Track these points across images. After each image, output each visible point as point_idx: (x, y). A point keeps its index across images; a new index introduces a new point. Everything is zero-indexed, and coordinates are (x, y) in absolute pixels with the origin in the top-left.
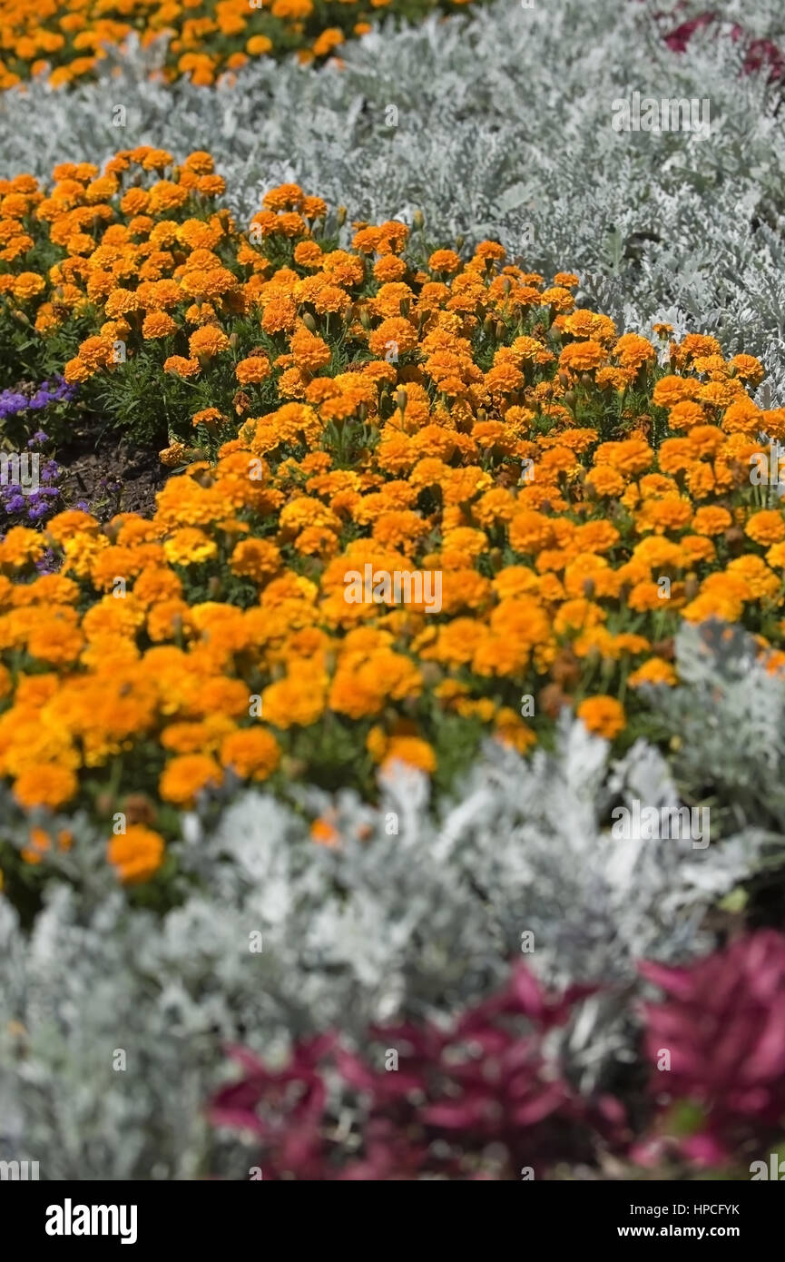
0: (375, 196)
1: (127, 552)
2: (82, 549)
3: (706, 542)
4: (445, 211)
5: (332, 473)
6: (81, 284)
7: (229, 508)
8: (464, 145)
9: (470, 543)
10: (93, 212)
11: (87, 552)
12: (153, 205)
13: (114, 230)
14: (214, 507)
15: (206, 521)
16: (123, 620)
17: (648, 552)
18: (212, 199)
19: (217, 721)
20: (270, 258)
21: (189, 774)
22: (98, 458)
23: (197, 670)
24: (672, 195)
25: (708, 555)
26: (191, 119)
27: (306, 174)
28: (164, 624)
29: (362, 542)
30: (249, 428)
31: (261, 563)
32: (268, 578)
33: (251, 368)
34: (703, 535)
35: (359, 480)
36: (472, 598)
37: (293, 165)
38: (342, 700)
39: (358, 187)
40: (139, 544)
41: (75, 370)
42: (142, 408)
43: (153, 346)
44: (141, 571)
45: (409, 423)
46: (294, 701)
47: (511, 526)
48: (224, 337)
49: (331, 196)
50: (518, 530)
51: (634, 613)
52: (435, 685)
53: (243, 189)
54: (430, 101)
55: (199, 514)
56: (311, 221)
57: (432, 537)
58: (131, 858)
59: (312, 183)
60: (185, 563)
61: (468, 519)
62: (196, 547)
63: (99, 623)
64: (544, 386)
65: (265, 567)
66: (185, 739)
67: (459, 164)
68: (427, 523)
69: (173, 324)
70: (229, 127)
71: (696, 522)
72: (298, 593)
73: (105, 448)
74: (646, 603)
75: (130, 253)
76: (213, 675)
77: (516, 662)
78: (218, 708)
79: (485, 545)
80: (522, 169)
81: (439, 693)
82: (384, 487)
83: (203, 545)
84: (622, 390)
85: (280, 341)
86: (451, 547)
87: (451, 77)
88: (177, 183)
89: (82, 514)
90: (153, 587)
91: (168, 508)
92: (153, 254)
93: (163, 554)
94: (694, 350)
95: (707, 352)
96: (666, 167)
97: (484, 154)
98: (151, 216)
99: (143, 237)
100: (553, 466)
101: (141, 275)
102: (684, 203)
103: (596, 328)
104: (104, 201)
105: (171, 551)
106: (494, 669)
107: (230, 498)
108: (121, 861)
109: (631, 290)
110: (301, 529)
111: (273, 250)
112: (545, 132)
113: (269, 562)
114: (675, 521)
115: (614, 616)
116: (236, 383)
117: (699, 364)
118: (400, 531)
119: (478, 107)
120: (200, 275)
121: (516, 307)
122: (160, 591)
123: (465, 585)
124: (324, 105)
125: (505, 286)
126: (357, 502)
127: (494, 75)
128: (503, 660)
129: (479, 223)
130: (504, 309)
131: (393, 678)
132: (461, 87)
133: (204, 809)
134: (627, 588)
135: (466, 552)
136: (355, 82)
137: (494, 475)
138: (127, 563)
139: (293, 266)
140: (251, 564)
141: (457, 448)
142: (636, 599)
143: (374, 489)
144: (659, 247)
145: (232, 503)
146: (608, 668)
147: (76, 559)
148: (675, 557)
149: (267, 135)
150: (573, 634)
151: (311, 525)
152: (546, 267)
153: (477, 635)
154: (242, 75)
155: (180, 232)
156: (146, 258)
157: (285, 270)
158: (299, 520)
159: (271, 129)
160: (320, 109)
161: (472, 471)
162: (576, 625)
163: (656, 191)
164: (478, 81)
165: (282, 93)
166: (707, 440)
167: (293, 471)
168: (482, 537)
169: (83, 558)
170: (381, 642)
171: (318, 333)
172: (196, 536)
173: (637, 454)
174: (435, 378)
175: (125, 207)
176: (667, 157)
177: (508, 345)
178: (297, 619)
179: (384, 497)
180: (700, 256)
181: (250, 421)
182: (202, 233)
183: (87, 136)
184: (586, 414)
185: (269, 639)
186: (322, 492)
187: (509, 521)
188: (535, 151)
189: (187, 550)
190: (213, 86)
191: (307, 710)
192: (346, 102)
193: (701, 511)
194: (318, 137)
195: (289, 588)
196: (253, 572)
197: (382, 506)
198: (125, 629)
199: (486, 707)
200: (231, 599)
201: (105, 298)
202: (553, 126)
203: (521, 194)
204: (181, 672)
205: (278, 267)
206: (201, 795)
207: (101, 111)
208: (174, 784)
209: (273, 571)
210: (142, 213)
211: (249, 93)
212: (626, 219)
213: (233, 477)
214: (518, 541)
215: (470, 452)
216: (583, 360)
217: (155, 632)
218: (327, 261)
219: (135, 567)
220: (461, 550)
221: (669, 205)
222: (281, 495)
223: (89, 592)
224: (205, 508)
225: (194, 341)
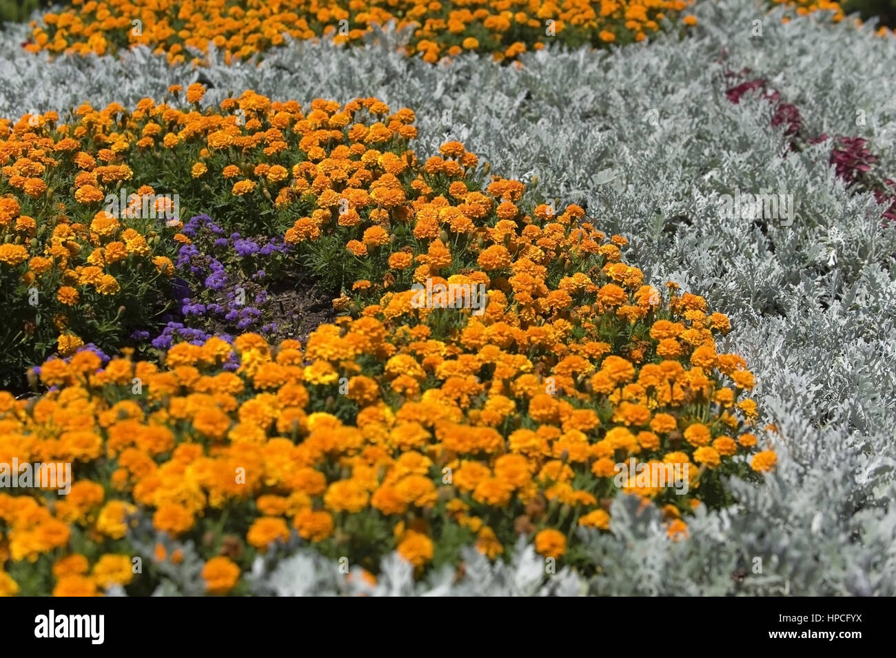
0: (516, 158)
1: (280, 368)
2: (253, 360)
3: (654, 437)
4: (558, 177)
5: (429, 341)
6: (310, 179)
7: (351, 353)
8: (580, 137)
9: (504, 407)
10: (329, 134)
11: (255, 362)
12: (369, 137)
13: (340, 147)
14: (342, 351)
15: (335, 359)
16: (266, 413)
17: (616, 437)
18: (407, 141)
19: (300, 497)
20: (434, 187)
21: (268, 530)
22: (297, 293)
23: (297, 459)
24: (705, 196)
25: (654, 446)
26: (416, 83)
27: (476, 134)
28: (287, 423)
29: (436, 391)
30: (388, 298)
31: (364, 393)
32: (367, 404)
33: (400, 259)
34: (656, 432)
35: (446, 349)
36: (489, 447)
37: (468, 127)
38: (380, 501)
39: (505, 150)
40: (289, 365)
41: (291, 235)
42: (329, 267)
43: (344, 230)
44: (285, 383)
45: (488, 318)
46: (349, 496)
47: (532, 401)
48: (386, 235)
49: (487, 153)
50: (536, 404)
51: (594, 476)
52: (447, 501)
53: (431, 137)
54: (568, 102)
55: (331, 353)
56: (466, 168)
57: (482, 396)
58: (216, 578)
59: (476, 142)
60: (315, 383)
61: (507, 391)
62: (325, 374)
63: (249, 412)
64: (586, 308)
65: (367, 396)
66: (271, 506)
67: (573, 149)
68: (482, 386)
69: (359, 219)
70: (438, 93)
71: (653, 422)
72: (381, 419)
73: (304, 288)
74: (603, 472)
75: (346, 165)
76: (309, 465)
77: (501, 498)
78: (303, 488)
79: (513, 410)
80: (615, 159)
81: (449, 506)
82: (460, 357)
83: (330, 374)
84: (633, 322)
85: (424, 244)
86: (491, 407)
87: (587, 89)
88: (387, 126)
89: (258, 337)
90: (290, 396)
91: (315, 345)
92: (361, 170)
93: (302, 374)
94: (687, 304)
95: (696, 307)
96: (707, 177)
97: (592, 145)
98: (365, 144)
99: (357, 157)
100: (570, 366)
101: (349, 181)
102: (711, 203)
103: (628, 277)
104: (339, 128)
105: (308, 373)
106: (486, 499)
107: (354, 347)
108: (209, 578)
109: (662, 253)
110: (399, 375)
111: (437, 183)
112: (635, 138)
113: (370, 393)
114: (638, 420)
115: (580, 476)
116: (387, 267)
117: (688, 314)
118: (459, 390)
119: (600, 112)
120: (385, 191)
121: (583, 251)
122: (293, 398)
123: (486, 437)
124: (502, 91)
125: (579, 236)
126: (440, 364)
127: (614, 93)
128: (493, 495)
129: (578, 189)
130: (576, 251)
131: (419, 492)
132: (591, 97)
133: (271, 556)
134: (593, 459)
135: (500, 412)
136: (525, 80)
137: (534, 363)
138: (278, 375)
139: (447, 196)
140: (358, 392)
141: (515, 341)
142: (597, 467)
143: (454, 357)
144: (688, 229)
145: (355, 350)
146: (565, 511)
147: (248, 366)
148: (630, 445)
149: (460, 103)
150: (550, 484)
151: (405, 374)
152: (612, 228)
153: (482, 474)
154: (454, 60)
155: (381, 159)
156: (355, 171)
157: (441, 197)
158: (398, 369)
159: (464, 99)
160: (498, 93)
161: (520, 357)
162: (553, 478)
163: (696, 192)
164: (603, 95)
165: (476, 78)
166: (671, 370)
167: (406, 334)
168: (512, 404)
169: (252, 365)
170: (423, 464)
171: (447, 245)
172: (326, 367)
173: (624, 370)
174: (515, 290)
175: (351, 135)
176: (711, 170)
177: (570, 276)
178: (374, 437)
179: (458, 364)
180: (712, 240)
181: (389, 294)
182: (394, 162)
183: (347, 81)
184: (606, 333)
185: (348, 449)
186: (419, 352)
187: (531, 397)
188: (625, 149)
189: (319, 375)
190: (434, 64)
191: (356, 503)
192: (516, 92)
193: (658, 415)
194: (490, 112)
195: (377, 414)
196: (358, 398)
197: (455, 370)
198: (265, 419)
199: (476, 523)
200: (339, 413)
201: (320, 193)
202: (641, 135)
203: (609, 176)
204: (286, 458)
205: (437, 194)
206: (272, 545)
207: (360, 66)
208: (257, 534)
209: (371, 400)
210: (361, 141)
211: (458, 73)
212: (670, 207)
213: (361, 332)
214: (534, 412)
215: (523, 344)
216: (611, 299)
217: (281, 427)
218: (468, 197)
219: (281, 379)
220: (497, 411)
221: (702, 202)
222: (394, 348)
223: (250, 389)
224: (336, 350)
225: (367, 233)
